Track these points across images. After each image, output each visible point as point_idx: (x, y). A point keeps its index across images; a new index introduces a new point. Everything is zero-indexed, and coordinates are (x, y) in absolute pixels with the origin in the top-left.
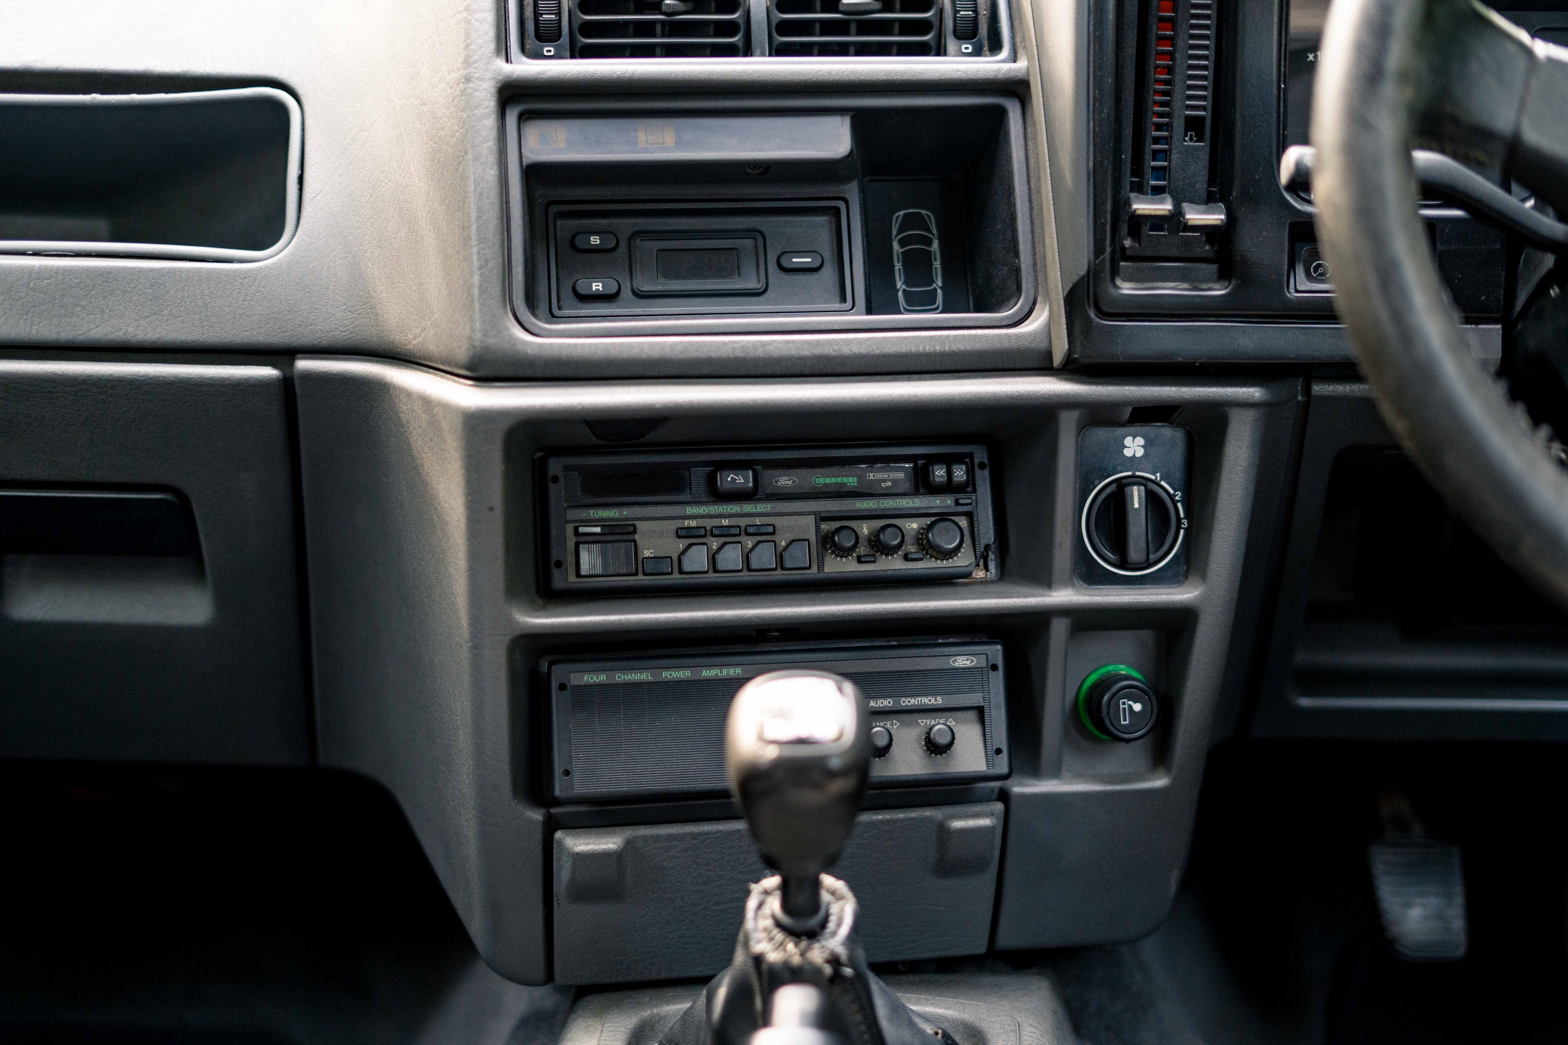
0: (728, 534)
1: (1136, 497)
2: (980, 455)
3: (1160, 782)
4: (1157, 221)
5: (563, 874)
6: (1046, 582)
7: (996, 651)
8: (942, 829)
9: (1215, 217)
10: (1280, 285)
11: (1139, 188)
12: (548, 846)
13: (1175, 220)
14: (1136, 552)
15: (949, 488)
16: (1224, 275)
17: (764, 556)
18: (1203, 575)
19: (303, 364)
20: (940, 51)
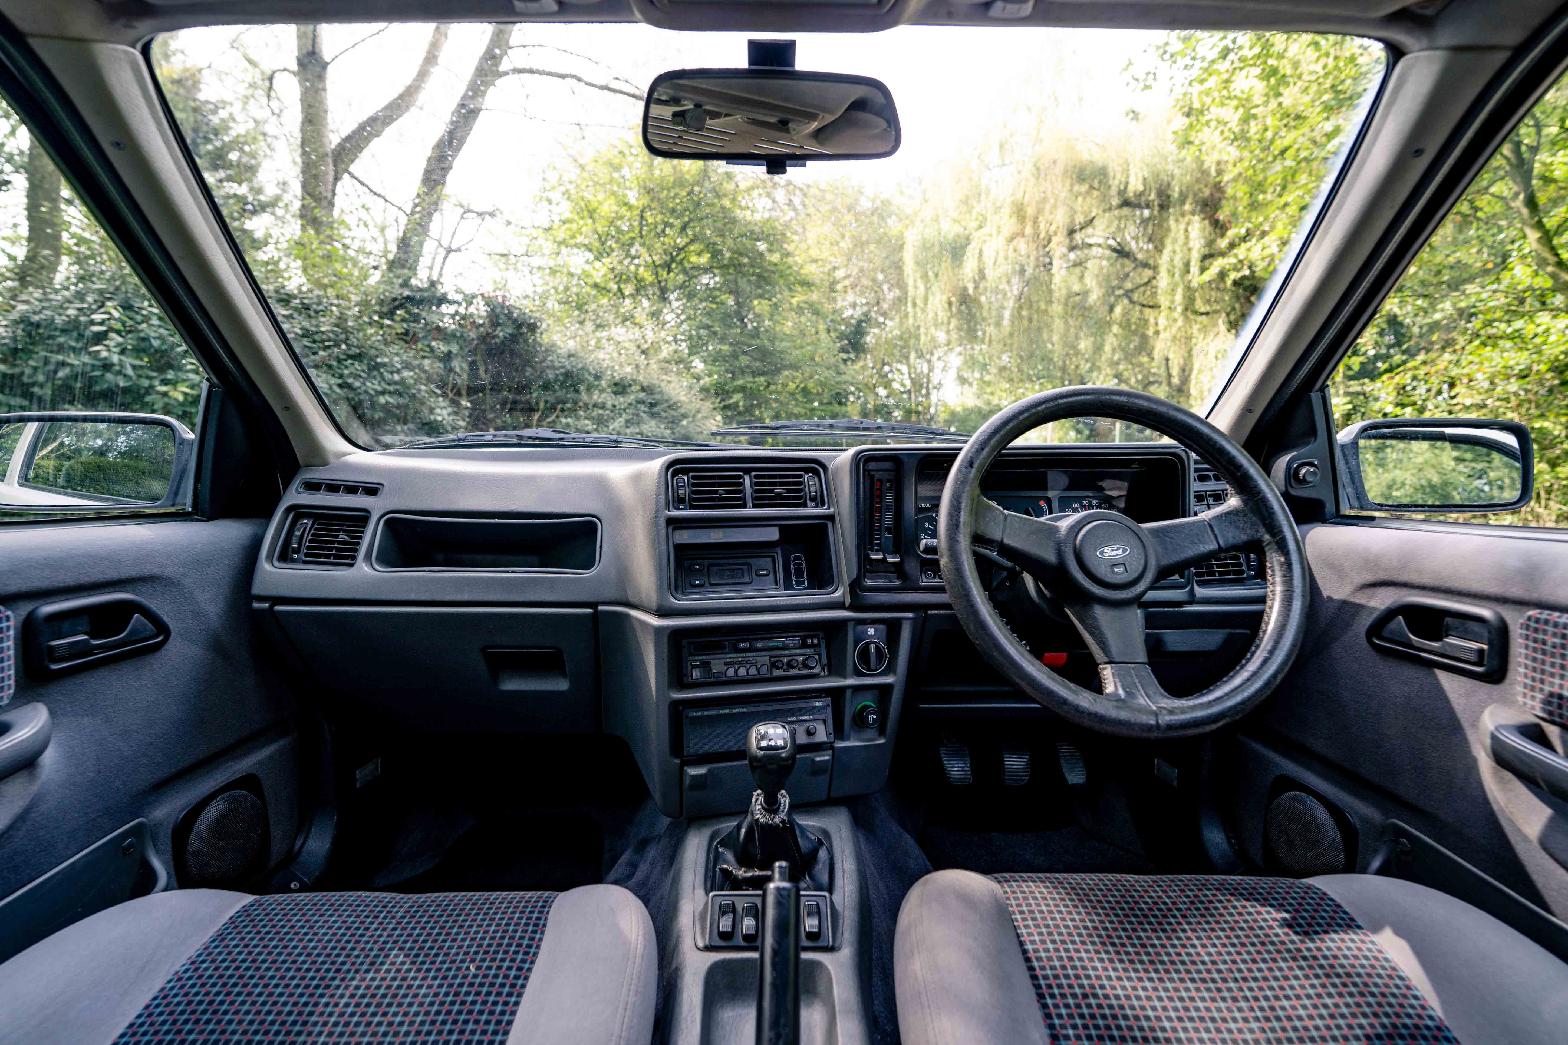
0: (741, 664)
1: (872, 647)
2: (822, 635)
3: (882, 741)
4: (877, 561)
5: (687, 782)
6: (844, 676)
7: (829, 700)
8: (813, 761)
9: (897, 560)
10: (917, 581)
11: (872, 550)
12: (681, 772)
13: (884, 560)
14: (873, 666)
15: (812, 646)
16: (899, 578)
17: (753, 671)
18: (895, 673)
19: (600, 608)
20: (805, 505)
